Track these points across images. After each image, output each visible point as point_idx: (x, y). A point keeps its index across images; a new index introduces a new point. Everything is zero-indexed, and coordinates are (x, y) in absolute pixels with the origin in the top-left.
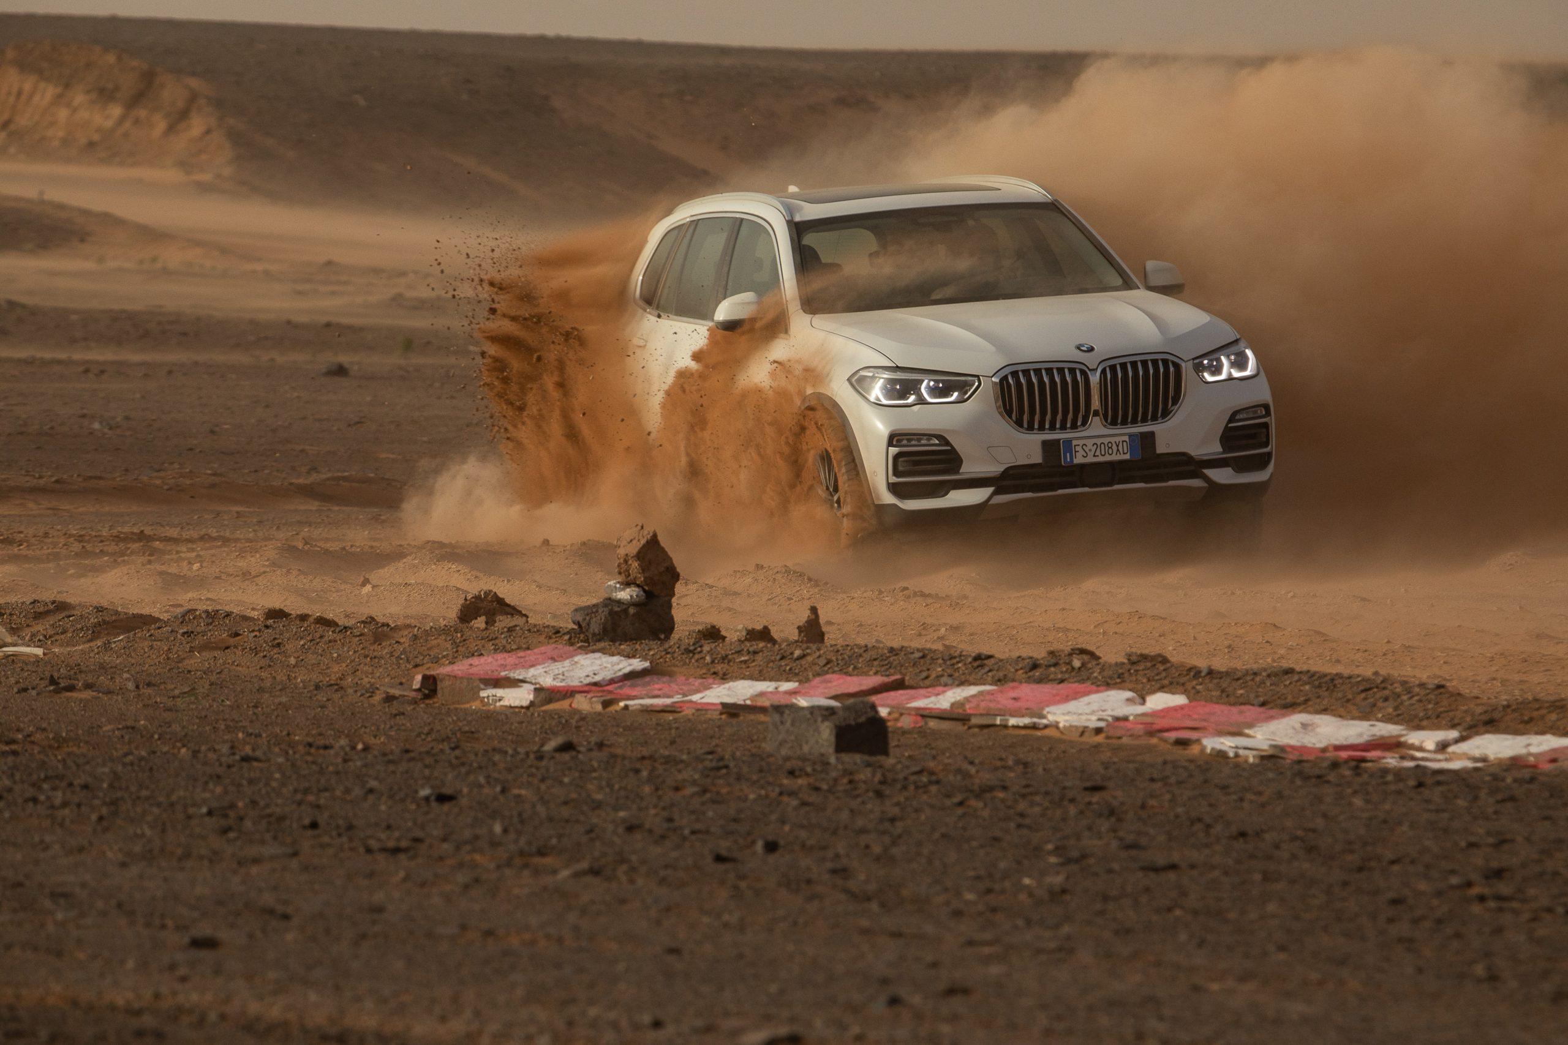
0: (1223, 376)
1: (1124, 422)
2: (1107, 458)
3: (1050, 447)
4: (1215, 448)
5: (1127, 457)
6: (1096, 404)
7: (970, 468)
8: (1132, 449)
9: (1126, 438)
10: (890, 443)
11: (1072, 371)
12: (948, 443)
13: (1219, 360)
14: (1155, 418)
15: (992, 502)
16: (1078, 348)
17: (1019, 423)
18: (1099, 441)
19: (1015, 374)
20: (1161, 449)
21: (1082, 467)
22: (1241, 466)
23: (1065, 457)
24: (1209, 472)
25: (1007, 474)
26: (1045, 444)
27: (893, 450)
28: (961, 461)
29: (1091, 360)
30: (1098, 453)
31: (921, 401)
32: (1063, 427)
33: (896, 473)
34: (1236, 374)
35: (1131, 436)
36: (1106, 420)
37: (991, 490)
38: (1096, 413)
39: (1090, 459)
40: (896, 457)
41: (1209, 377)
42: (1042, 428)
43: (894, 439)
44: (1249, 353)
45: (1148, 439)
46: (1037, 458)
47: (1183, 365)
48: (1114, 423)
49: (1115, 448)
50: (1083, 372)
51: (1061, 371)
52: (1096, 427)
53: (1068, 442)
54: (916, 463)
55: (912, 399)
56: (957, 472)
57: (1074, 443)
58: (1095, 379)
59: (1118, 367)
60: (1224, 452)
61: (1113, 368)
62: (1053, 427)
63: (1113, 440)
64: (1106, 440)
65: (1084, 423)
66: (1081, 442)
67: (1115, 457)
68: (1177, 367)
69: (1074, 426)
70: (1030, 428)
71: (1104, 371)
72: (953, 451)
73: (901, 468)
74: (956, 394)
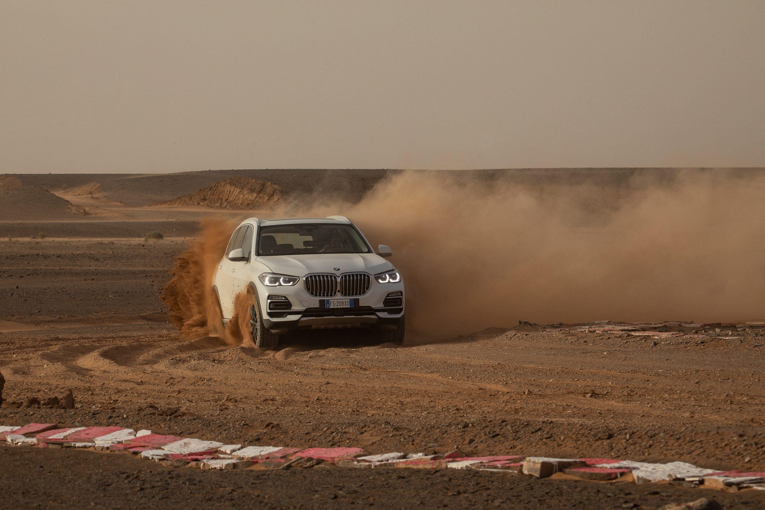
0: (387, 281)
1: (349, 295)
2: (342, 307)
3: (322, 302)
4: (381, 305)
5: (349, 306)
6: (339, 288)
7: (295, 308)
8: (351, 304)
9: (349, 300)
10: (268, 298)
11: (331, 276)
12: (287, 299)
13: (385, 275)
14: (360, 294)
15: (301, 320)
16: (334, 269)
17: (312, 293)
18: (339, 301)
19: (311, 277)
20: (361, 304)
21: (333, 309)
22: (390, 312)
23: (327, 306)
24: (378, 313)
25: (306, 311)
26: (320, 300)
27: (269, 301)
28: (291, 305)
29: (338, 273)
30: (338, 305)
31: (280, 285)
32: (327, 295)
33: (270, 309)
34: (391, 281)
35: (350, 299)
36: (342, 294)
37: (301, 315)
38: (339, 291)
39: (336, 307)
40: (270, 303)
41: (380, 281)
42: (320, 295)
43: (269, 297)
44: (397, 274)
45: (357, 301)
46: (317, 305)
47: (371, 276)
48: (345, 295)
49: (344, 303)
50: (335, 277)
51: (327, 276)
52: (339, 296)
53: (328, 301)
54: (276, 305)
55: (277, 284)
56: (290, 309)
57: (330, 301)
58: (339, 280)
59: (347, 276)
60: (385, 307)
61: (345, 276)
62: (324, 295)
63: (344, 300)
64: (341, 301)
65: (335, 294)
66: (332, 301)
67: (344, 307)
68: (369, 277)
69: (331, 295)
70: (316, 295)
71: (342, 277)
72: (289, 302)
73: (271, 307)
74: (291, 283)
